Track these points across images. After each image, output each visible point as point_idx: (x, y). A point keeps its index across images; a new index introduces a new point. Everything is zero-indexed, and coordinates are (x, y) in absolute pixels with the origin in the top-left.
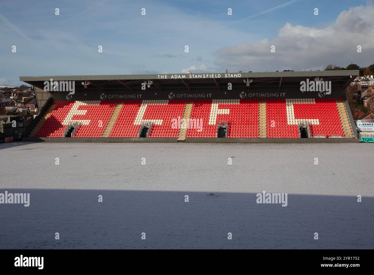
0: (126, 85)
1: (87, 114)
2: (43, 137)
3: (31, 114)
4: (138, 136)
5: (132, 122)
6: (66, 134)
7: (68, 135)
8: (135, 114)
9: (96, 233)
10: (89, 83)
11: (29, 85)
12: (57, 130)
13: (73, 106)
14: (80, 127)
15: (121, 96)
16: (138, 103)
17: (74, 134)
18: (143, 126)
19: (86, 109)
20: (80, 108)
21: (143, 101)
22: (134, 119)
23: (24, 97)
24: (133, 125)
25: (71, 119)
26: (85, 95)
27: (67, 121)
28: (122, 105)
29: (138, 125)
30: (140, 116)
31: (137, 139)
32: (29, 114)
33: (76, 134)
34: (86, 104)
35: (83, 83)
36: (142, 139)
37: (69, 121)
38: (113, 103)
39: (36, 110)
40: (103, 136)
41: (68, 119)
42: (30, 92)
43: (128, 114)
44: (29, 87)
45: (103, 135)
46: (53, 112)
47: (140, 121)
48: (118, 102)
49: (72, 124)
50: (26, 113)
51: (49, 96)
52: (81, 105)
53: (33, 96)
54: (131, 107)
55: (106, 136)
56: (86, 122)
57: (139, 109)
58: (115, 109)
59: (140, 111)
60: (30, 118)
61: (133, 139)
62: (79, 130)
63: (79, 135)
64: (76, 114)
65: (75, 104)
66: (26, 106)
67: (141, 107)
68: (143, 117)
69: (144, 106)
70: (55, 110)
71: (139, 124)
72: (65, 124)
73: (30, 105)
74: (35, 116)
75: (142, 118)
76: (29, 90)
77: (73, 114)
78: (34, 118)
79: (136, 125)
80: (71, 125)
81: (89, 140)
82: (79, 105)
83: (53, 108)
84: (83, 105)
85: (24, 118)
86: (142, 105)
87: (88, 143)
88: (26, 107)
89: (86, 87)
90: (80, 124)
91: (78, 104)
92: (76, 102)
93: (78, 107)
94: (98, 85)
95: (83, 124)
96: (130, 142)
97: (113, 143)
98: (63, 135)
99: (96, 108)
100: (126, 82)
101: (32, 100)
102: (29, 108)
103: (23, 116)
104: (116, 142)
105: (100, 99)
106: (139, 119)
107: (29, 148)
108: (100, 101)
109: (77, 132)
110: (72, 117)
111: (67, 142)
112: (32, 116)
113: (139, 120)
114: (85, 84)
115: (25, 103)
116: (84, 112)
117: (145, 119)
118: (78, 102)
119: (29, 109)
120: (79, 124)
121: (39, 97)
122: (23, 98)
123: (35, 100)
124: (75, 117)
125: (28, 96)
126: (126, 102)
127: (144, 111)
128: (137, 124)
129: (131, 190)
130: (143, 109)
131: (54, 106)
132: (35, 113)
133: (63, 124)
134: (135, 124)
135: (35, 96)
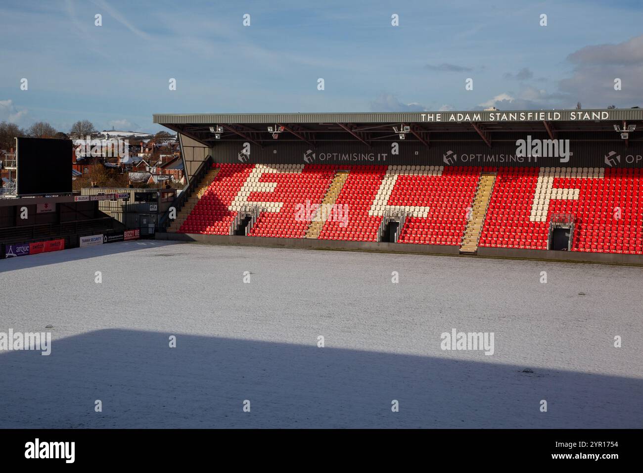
0: (356, 133)
1: (277, 190)
2: (193, 233)
3: (173, 187)
4: (377, 239)
5: (365, 209)
6: (236, 229)
7: (240, 231)
8: (372, 194)
10: (281, 130)
11: (173, 133)
12: (219, 221)
13: (251, 175)
14: (263, 216)
15: (345, 156)
16: (380, 170)
17: (251, 229)
18: (387, 218)
19: (275, 181)
20: (265, 178)
21: (390, 167)
22: (369, 204)
23: (162, 154)
24: (368, 216)
25: (245, 199)
26: (275, 152)
27: (237, 204)
28: (347, 175)
29: (377, 216)
30: (382, 198)
31: (374, 246)
32: (169, 187)
33: (254, 231)
34: (275, 171)
35: (270, 129)
36: (385, 245)
37: (241, 205)
38: (329, 169)
39: (182, 181)
40: (307, 236)
41: (240, 199)
42: (173, 146)
43: (358, 194)
44: (174, 136)
45: (306, 233)
46: (212, 184)
47: (383, 208)
48: (339, 168)
49: (247, 210)
50: (164, 186)
51: (207, 154)
52: (266, 172)
53: (178, 154)
54: (365, 179)
55: (313, 237)
56: (275, 207)
57: (381, 183)
58: (332, 182)
59: (382, 187)
60: (170, 195)
61: (367, 245)
62: (260, 221)
63: (261, 232)
64: (255, 190)
65: (254, 170)
66: (165, 172)
67: (386, 179)
68: (389, 201)
69: (391, 178)
70: (216, 181)
71: (380, 214)
72: (234, 209)
73: (172, 171)
74: (179, 192)
75: (385, 202)
76: (173, 142)
77: (251, 190)
78: (178, 195)
79: (372, 216)
80: (245, 211)
81: (279, 243)
82: (262, 172)
83: (213, 177)
84: (270, 172)
85: (159, 194)
86: (387, 175)
87: (276, 249)
88: (164, 174)
89: (275, 137)
90: (263, 211)
91: (260, 169)
92: (257, 166)
93: (260, 176)
94: (299, 133)
95: (269, 210)
96: (359, 250)
97: (325, 252)
98: (230, 230)
99: (294, 178)
100: (356, 128)
101: (174, 160)
102: (170, 175)
103: (158, 190)
104: (333, 250)
105: (302, 161)
106: (380, 203)
107: (166, 253)
108: (303, 166)
109: (257, 226)
110: (248, 195)
111: (238, 244)
112: (174, 191)
113: (381, 205)
114: (274, 130)
115: (163, 167)
116: (270, 187)
117: (391, 204)
118: (261, 166)
119: (170, 179)
120: (260, 210)
121: (188, 154)
122: (161, 156)
123: (181, 161)
124: (255, 196)
125: (170, 153)
126: (355, 168)
127: (392, 188)
128: (375, 214)
129: (355, 349)
130: (388, 183)
131: (215, 173)
132: (180, 186)
133: (230, 208)
134: (370, 214)
135: (181, 153)
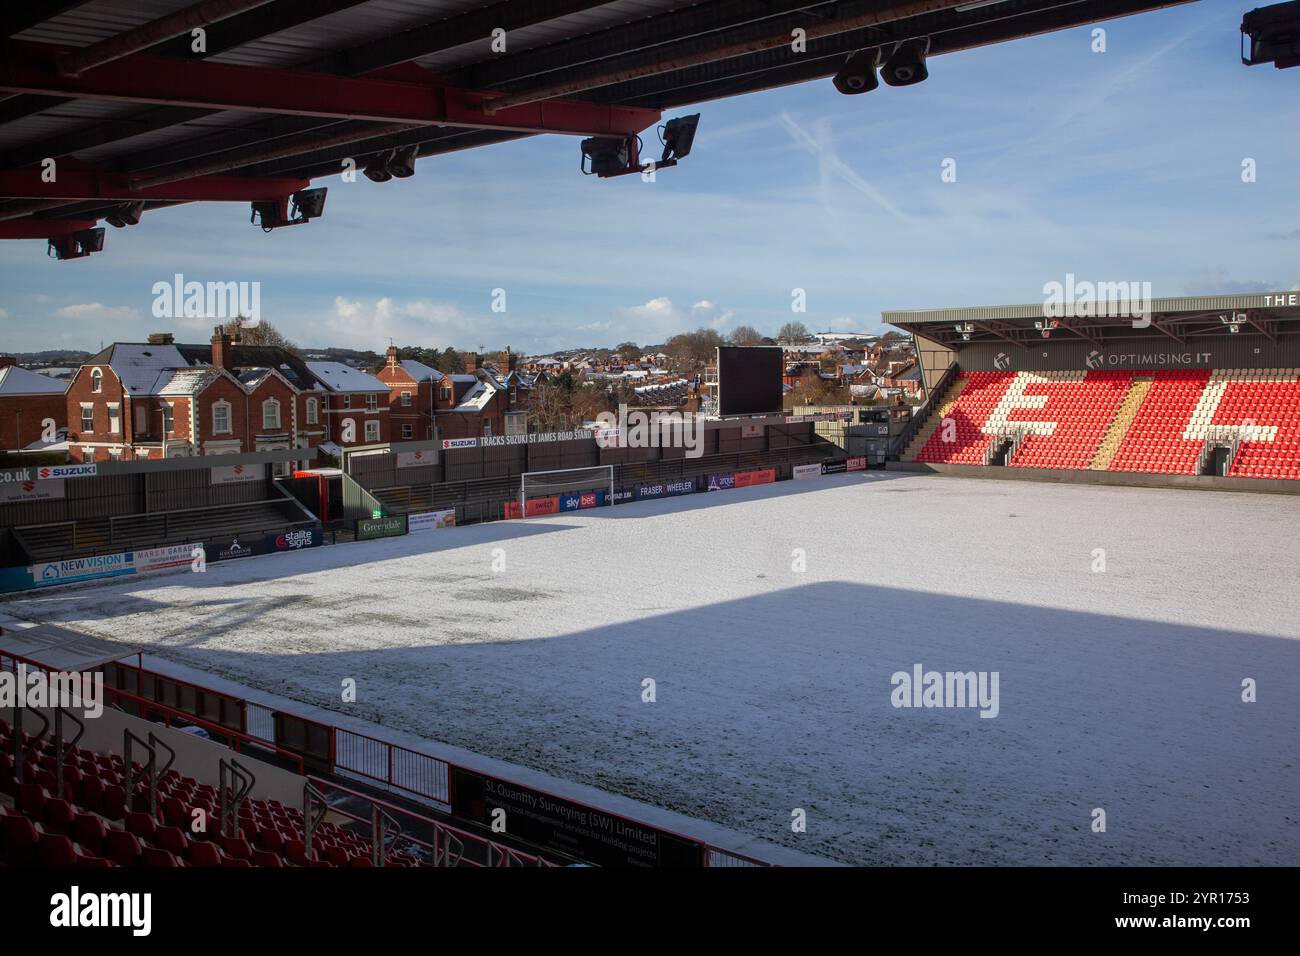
0: (1163, 326)
1: (1048, 406)
2: (935, 462)
3: (907, 403)
4: (1196, 471)
5: (1178, 430)
6: (992, 457)
7: (997, 460)
8: (1187, 409)
9: (1061, 723)
10: (1054, 325)
11: (904, 333)
12: (969, 447)
13: (1012, 386)
14: (1030, 440)
15: (1147, 357)
16: (1200, 376)
17: (1012, 457)
18: (1211, 442)
19: (1046, 394)
20: (1031, 390)
21: (1215, 372)
22: (1182, 425)
23: (892, 361)
24: (1181, 438)
25: (1004, 418)
26: (1045, 355)
27: (994, 425)
28: (1150, 383)
29: (1196, 440)
30: (1204, 414)
31: (1191, 480)
32: (902, 404)
33: (1017, 459)
34: (1045, 380)
35: (1038, 326)
36: (1208, 480)
37: (999, 425)
38: (1122, 377)
39: (918, 395)
40: (1092, 467)
41: (998, 418)
42: (906, 349)
43: (1167, 409)
44: (905, 338)
45: (1090, 463)
46: (959, 399)
47: (1204, 429)
48: (1137, 375)
49: (1007, 432)
50: (896, 402)
51: (952, 359)
52: (1033, 382)
53: (913, 360)
54: (1178, 388)
55: (1100, 468)
56: (1045, 429)
57: (1202, 394)
58: (1127, 394)
59: (1202, 399)
60: (903, 413)
61: (1180, 480)
62: (1025, 446)
63: (1026, 462)
64: (1018, 406)
65: (1016, 380)
66: (896, 384)
67: (1208, 387)
68: (1213, 419)
69: (1216, 387)
70: (964, 395)
71: (1201, 437)
72: (990, 432)
73: (905, 382)
74: (916, 409)
75: (1208, 420)
76: (905, 344)
77: (1012, 406)
78: (914, 414)
79: (1189, 440)
80: (1005, 433)
81: (1053, 477)
82: (1028, 381)
83: (960, 390)
84: (1039, 381)
85: (890, 413)
86: (1211, 383)
87: (1047, 484)
88: (895, 386)
89: (1046, 335)
90: (1029, 433)
91: (1024, 379)
92: (1020, 374)
93: (1024, 387)
94: (1079, 329)
95: (1037, 433)
96: (1170, 486)
97: (1119, 488)
98: (984, 459)
99: (1072, 390)
100: (1162, 320)
101: (909, 369)
102: (902, 388)
103: (889, 408)
104: (1129, 486)
105: (1083, 367)
106: (1200, 421)
107: (903, 487)
108: (1085, 373)
109: (1021, 453)
110: (1008, 412)
111: (995, 477)
112: (909, 409)
113: (1201, 424)
114: (1044, 326)
115: (894, 377)
116: (1039, 402)
117: (1218, 423)
118: (1026, 374)
119: (903, 392)
120: (1025, 432)
121: (926, 362)
122: (891, 363)
123: (917, 369)
124: (1017, 414)
125: (902, 360)
126: (1162, 374)
127: (1218, 400)
128: (1193, 437)
129: (1166, 621)
130: (1213, 393)
131: (963, 385)
132: (916, 402)
133: (983, 430)
134: (1186, 436)
135: (917, 359)
